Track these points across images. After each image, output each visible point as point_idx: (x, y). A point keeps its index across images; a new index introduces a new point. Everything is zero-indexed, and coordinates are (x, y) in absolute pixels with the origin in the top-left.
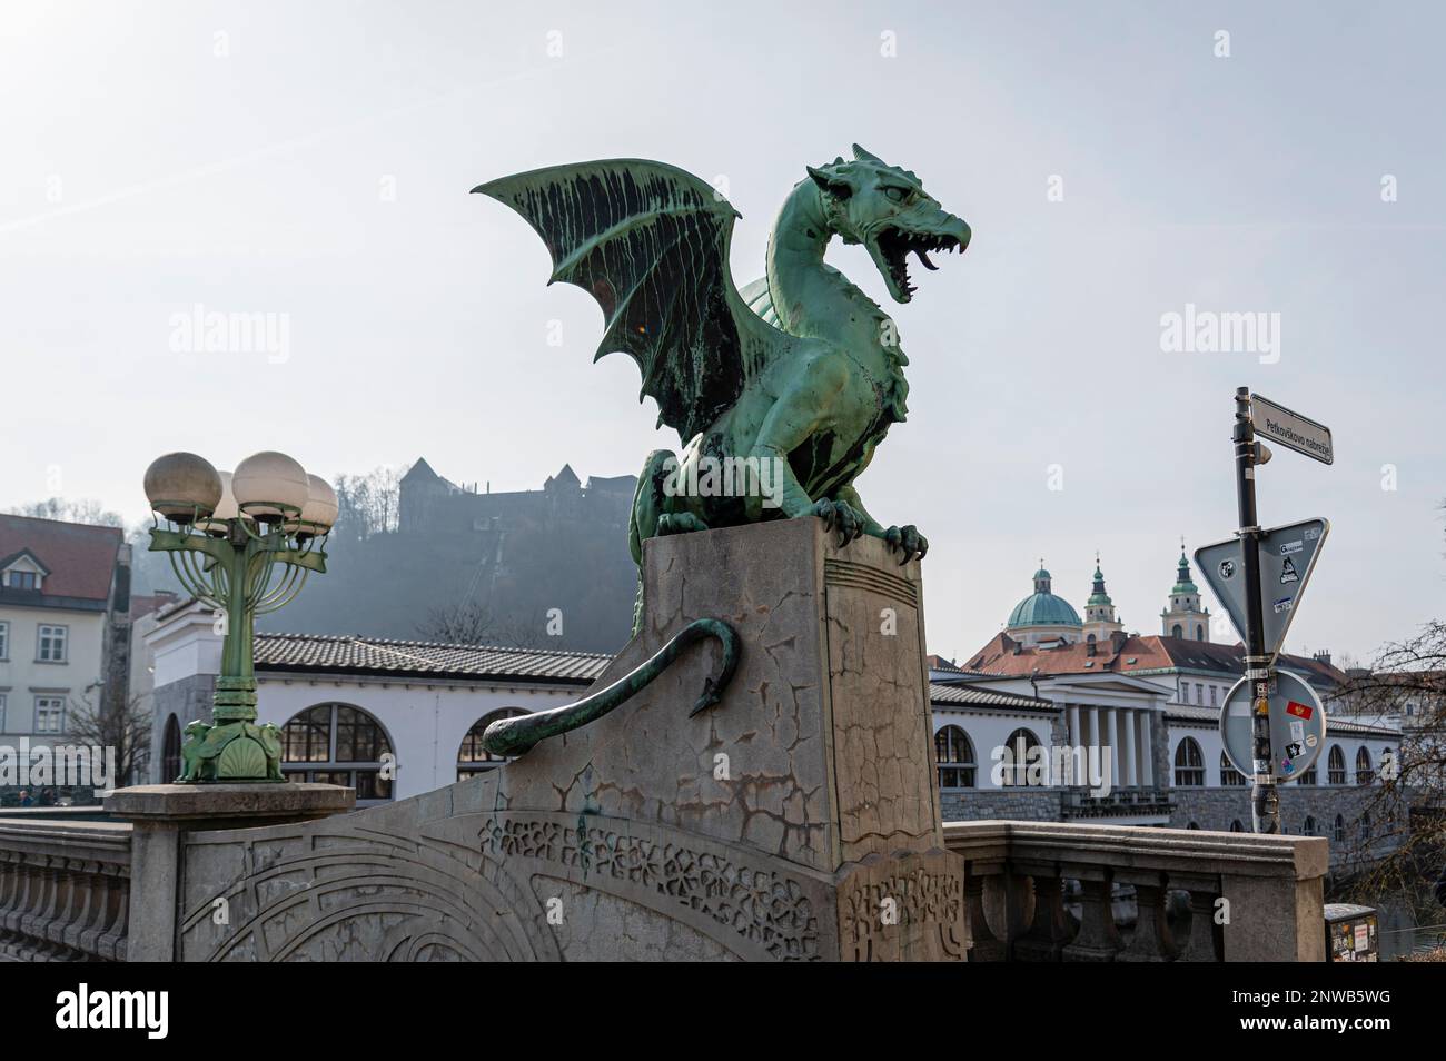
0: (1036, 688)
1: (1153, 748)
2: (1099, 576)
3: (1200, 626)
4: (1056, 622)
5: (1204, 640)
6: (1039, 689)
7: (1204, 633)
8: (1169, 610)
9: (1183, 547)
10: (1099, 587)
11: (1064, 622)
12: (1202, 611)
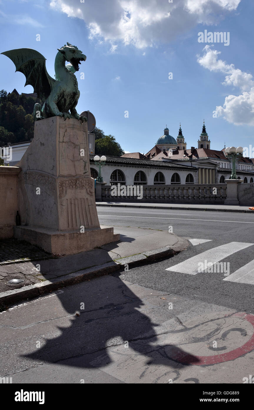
0: (192, 163)
1: (215, 178)
2: (180, 130)
3: (208, 145)
4: (170, 143)
5: (209, 149)
6: (192, 164)
7: (209, 147)
8: (200, 140)
9: (204, 122)
10: (180, 133)
11: (173, 143)
12: (209, 141)
